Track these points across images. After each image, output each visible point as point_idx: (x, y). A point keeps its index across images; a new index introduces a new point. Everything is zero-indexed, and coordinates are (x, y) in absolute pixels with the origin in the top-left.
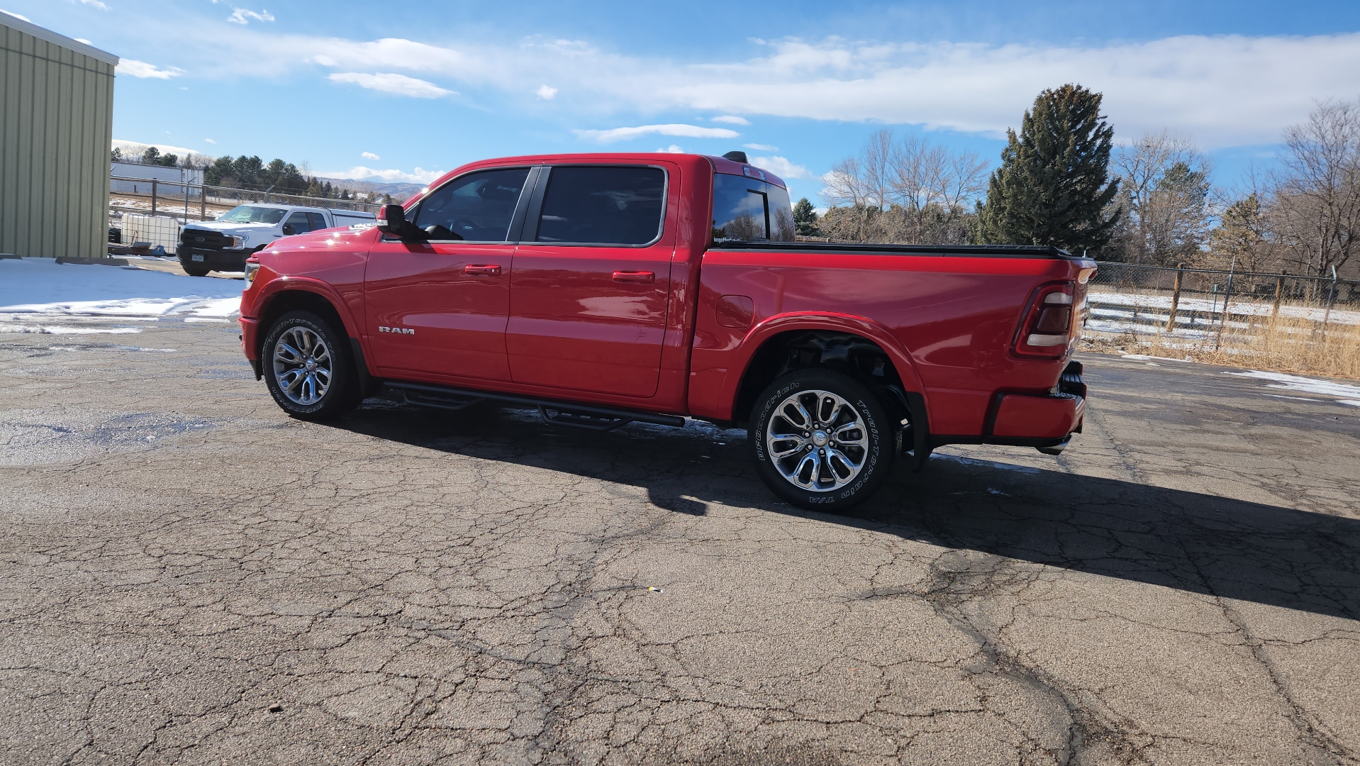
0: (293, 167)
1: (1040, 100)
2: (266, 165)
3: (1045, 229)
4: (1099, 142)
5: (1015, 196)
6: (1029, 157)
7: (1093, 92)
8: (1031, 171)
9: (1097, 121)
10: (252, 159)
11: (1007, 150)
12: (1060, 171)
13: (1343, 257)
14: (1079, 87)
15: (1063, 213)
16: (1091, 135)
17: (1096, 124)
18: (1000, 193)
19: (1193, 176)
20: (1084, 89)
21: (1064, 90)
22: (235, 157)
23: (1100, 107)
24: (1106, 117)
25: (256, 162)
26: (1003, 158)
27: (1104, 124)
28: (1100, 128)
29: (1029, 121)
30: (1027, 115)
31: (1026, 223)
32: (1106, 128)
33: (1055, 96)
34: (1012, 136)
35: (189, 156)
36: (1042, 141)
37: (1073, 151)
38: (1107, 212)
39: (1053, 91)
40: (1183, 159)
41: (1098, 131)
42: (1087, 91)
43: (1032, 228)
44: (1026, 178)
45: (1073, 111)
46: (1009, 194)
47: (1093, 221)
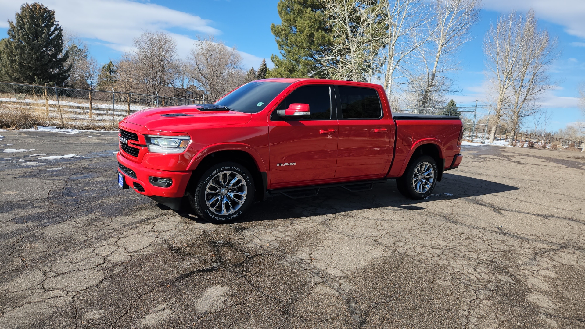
1: (23, 7)
3: (38, 72)
4: (57, 32)
5: (21, 54)
6: (23, 35)
7: (49, 9)
8: (27, 43)
9: (55, 23)
11: (10, 31)
12: (41, 44)
13: (159, 88)
14: (43, 5)
15: (46, 64)
16: (52, 29)
17: (54, 25)
18: (12, 52)
19: (80, 50)
20: (45, 6)
21: (35, 5)
23: (55, 16)
24: (59, 22)
26: (9, 34)
27: (58, 25)
28: (56, 26)
29: (20, 18)
30: (18, 14)
31: (28, 68)
32: (59, 27)
33: (31, 7)
34: (11, 24)
36: (29, 29)
37: (46, 36)
38: (66, 66)
39: (29, 5)
40: (76, 43)
41: (56, 27)
42: (47, 8)
43: (31, 71)
44: (24, 46)
45: (42, 16)
46: (17, 53)
47: (60, 69)
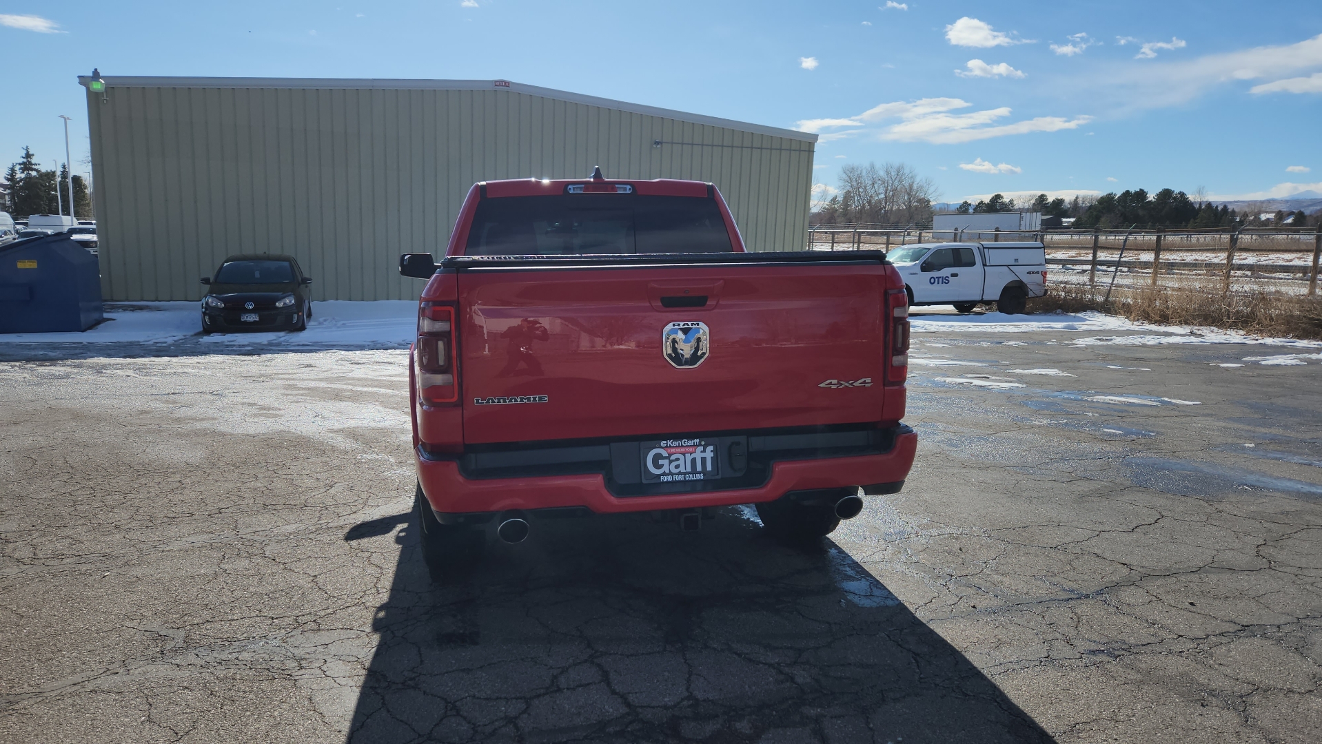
0: (1182, 194)
2: (1151, 197)
10: (1136, 192)
22: (1118, 193)
25: (1141, 194)
35: (1077, 198)
